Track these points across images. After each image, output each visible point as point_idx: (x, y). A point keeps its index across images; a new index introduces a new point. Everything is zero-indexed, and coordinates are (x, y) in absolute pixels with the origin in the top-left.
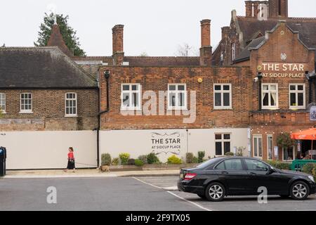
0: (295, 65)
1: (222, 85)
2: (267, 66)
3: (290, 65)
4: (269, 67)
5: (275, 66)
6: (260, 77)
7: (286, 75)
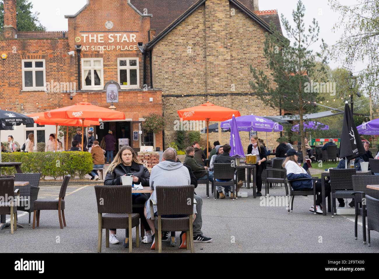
0: (125, 35)
1: (34, 62)
2: (88, 38)
3: (118, 35)
4: (90, 38)
5: (99, 37)
6: (79, 51)
7: (113, 47)
